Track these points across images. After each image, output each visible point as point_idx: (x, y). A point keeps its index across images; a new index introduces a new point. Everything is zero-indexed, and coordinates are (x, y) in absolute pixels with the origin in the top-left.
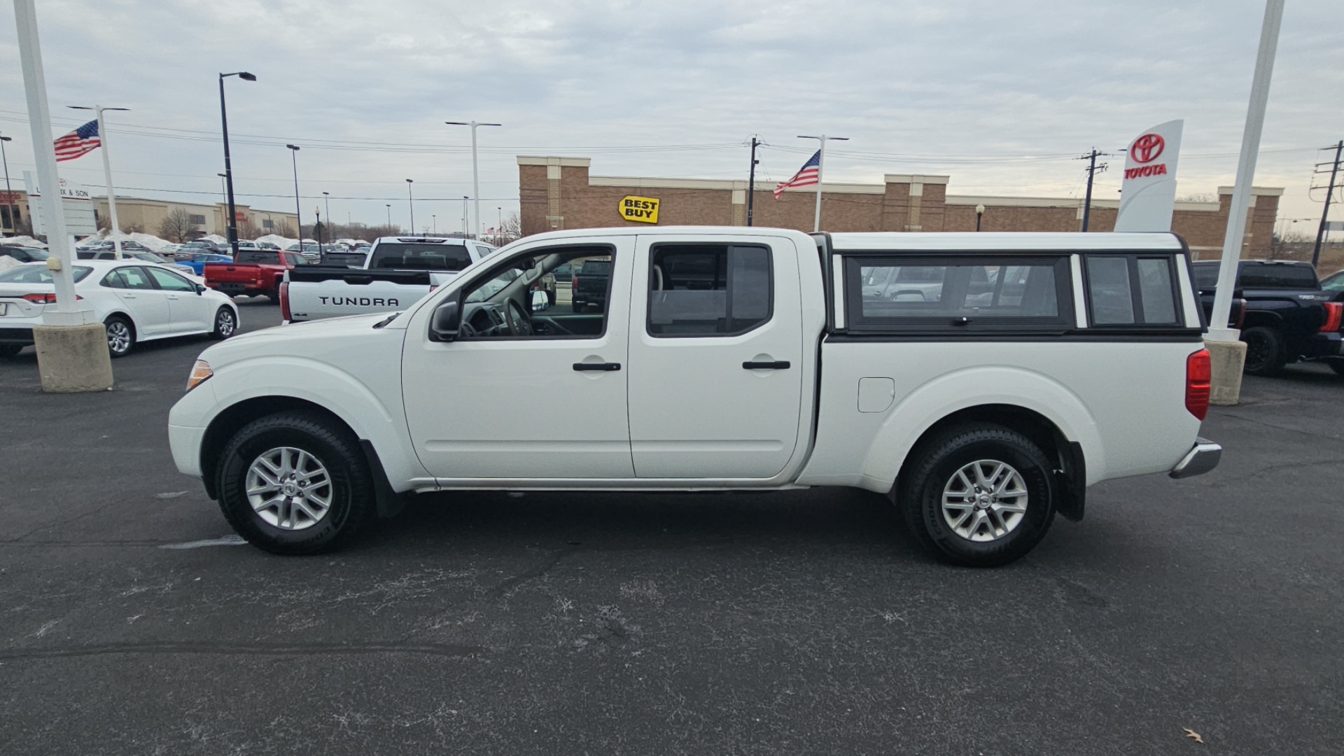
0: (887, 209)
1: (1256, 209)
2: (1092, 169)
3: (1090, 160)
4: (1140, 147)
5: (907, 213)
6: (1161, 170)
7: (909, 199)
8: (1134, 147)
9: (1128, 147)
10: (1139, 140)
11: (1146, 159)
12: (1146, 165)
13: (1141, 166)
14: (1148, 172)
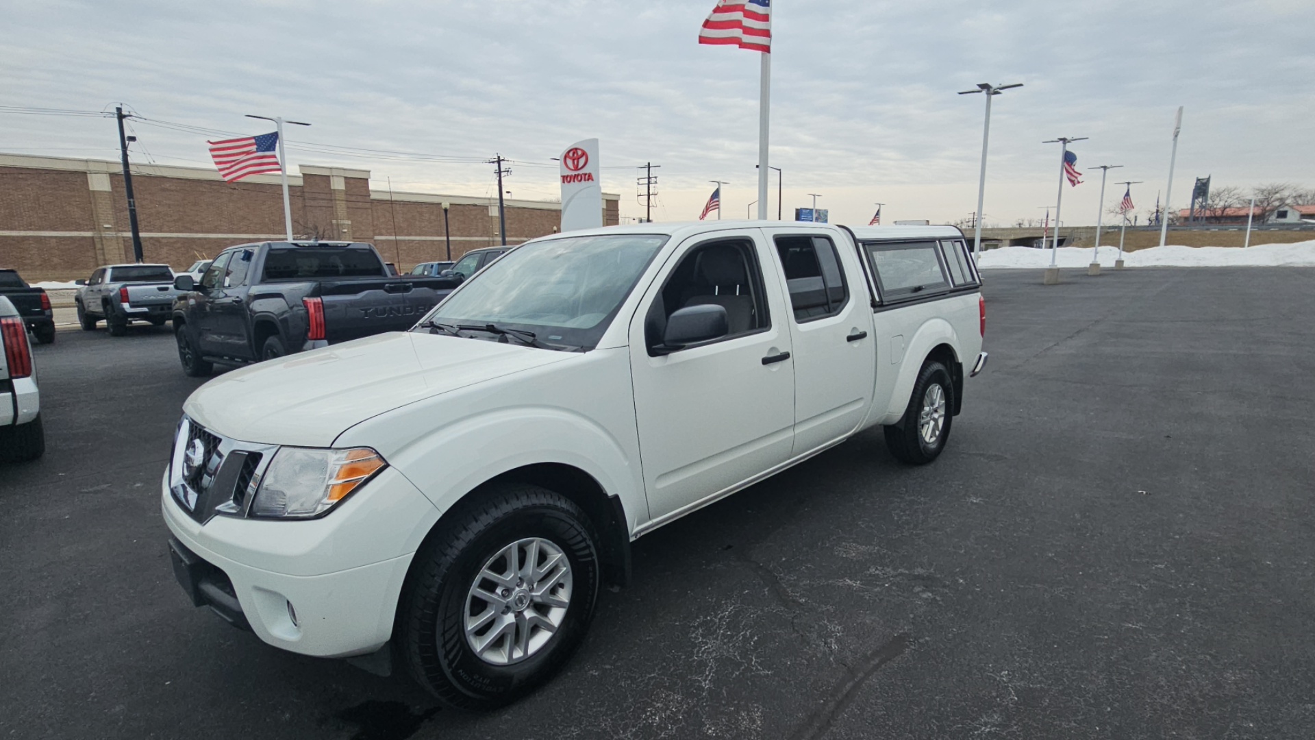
0: (309, 203)
1: (607, 210)
2: (500, 172)
3: (496, 165)
4: (570, 158)
5: (332, 207)
6: (589, 177)
7: (332, 192)
8: (565, 157)
9: (560, 157)
10: (569, 152)
11: (576, 168)
12: (577, 173)
13: (574, 173)
14: (579, 178)
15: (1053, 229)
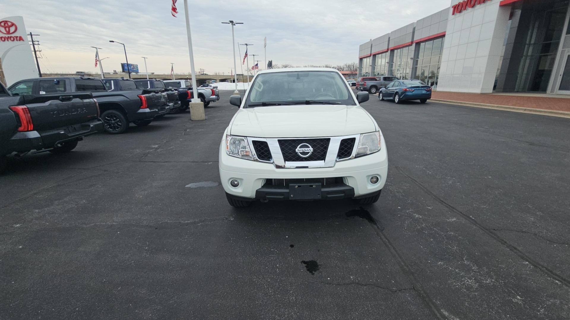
6: (19, 39)
11: (9, 33)
12: (10, 36)
13: (7, 36)
14: (12, 39)
15: (234, 76)
